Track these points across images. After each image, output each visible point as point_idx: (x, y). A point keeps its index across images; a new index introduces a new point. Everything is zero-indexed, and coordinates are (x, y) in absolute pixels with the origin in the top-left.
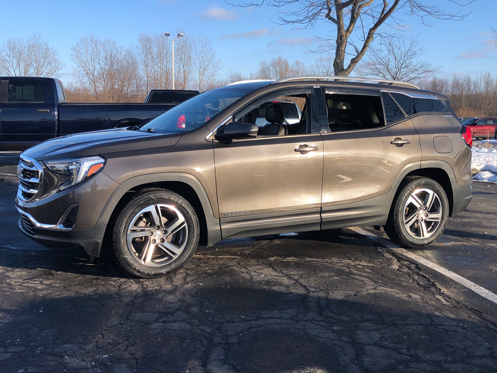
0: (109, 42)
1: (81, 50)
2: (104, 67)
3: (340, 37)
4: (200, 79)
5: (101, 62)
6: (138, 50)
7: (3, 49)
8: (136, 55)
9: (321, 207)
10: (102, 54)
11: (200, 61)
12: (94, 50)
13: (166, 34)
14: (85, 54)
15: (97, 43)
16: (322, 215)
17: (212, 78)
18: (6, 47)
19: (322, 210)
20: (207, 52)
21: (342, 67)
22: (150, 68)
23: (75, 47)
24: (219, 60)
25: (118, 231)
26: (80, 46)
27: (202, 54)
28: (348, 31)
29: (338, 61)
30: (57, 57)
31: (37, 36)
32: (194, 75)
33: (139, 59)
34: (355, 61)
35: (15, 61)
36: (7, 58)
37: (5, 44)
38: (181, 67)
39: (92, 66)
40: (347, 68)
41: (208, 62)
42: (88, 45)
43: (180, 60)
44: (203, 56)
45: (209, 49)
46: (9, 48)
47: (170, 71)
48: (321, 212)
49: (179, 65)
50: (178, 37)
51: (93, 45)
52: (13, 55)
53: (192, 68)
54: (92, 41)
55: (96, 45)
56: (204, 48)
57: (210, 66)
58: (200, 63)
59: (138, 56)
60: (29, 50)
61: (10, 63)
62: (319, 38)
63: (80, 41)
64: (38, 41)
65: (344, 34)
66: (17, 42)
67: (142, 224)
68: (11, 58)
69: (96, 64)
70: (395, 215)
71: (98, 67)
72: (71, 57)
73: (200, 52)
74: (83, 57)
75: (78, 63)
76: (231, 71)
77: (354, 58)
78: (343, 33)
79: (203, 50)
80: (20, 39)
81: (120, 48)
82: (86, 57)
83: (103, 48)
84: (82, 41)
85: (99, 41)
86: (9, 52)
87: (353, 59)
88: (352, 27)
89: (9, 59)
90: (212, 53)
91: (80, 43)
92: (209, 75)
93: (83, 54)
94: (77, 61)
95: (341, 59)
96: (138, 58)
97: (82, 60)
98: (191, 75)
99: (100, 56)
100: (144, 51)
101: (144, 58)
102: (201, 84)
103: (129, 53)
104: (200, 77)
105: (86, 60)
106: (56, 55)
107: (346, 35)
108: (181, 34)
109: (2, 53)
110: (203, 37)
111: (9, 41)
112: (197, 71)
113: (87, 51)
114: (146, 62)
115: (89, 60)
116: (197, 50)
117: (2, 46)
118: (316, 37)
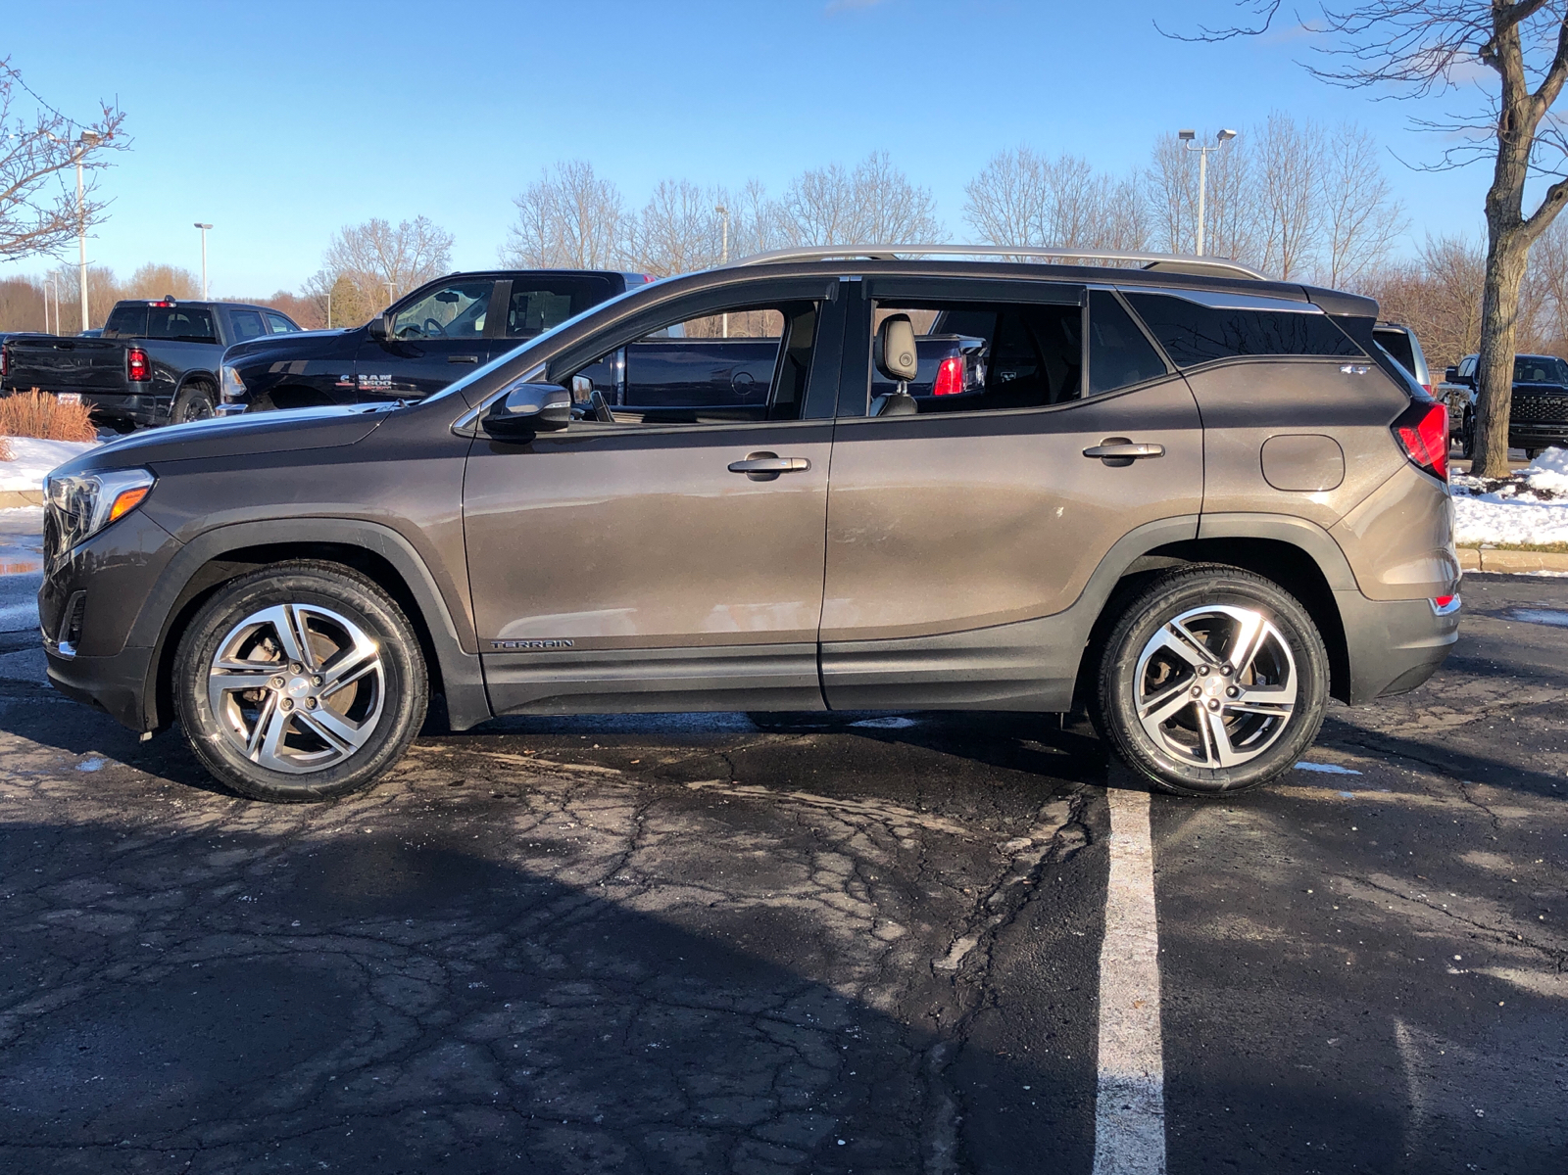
0: (1070, 167)
1: (992, 192)
2: (1053, 237)
3: (1510, 116)
4: (1336, 264)
5: (1047, 225)
6: (1152, 183)
7: (793, 198)
8: (1147, 198)
9: (819, 644)
10: (1051, 201)
11: (1338, 208)
12: (1028, 191)
13: (1182, 135)
14: (1003, 203)
15: (1038, 170)
16: (825, 666)
17: (1372, 261)
18: (801, 192)
19: (823, 651)
20: (1363, 179)
21: (1512, 214)
22: (1183, 237)
23: (977, 184)
24: (1398, 204)
25: (182, 668)
26: (991, 181)
27: (1345, 189)
28: (1541, 96)
29: (1500, 196)
30: (928, 216)
31: (880, 159)
32: (1315, 251)
33: (1154, 210)
34: (1561, 193)
35: (822, 229)
36: (802, 221)
37: (800, 185)
38: (1278, 228)
39: (1020, 236)
40: (1532, 219)
41: (1362, 212)
42: (1012, 175)
43: (1275, 209)
44: (1349, 193)
45: (1367, 172)
46: (809, 195)
47: (1243, 243)
48: (820, 657)
49: (1270, 223)
50: (1220, 139)
51: (1027, 176)
52: (818, 214)
53: (1310, 231)
54: (1022, 165)
55: (1034, 174)
56: (1350, 168)
57: (1370, 222)
58: (1337, 215)
59: (1152, 203)
60: (858, 200)
61: (809, 234)
62: (1425, 124)
63: (991, 166)
64: (881, 171)
65: (1522, 106)
66: (830, 176)
67: (258, 654)
68: (813, 223)
69: (1030, 230)
70: (1102, 682)
71: (1037, 238)
72: (965, 214)
73: (1339, 180)
74: (997, 212)
75: (982, 230)
76: (1428, 236)
77: (1558, 183)
78: (1520, 103)
79: (1349, 175)
80: (837, 169)
81: (1101, 181)
82: (1005, 210)
83: (1054, 185)
84: (996, 168)
85: (1045, 165)
86: (808, 207)
87: (1554, 186)
88: (1555, 83)
89: (807, 225)
90: (1376, 182)
91: (989, 172)
92: (1364, 250)
93: (996, 203)
94: (979, 225)
95: (1511, 189)
96: (1151, 209)
97: (995, 219)
98: (1307, 252)
99: (1045, 207)
100: (1170, 184)
101: (1168, 205)
102: (1338, 277)
103: (1126, 192)
104: (1336, 256)
105: (1004, 219)
106: (927, 208)
107: (1531, 111)
108: (1228, 132)
109: (792, 209)
110: (1349, 136)
111: (809, 177)
112: (1327, 238)
113: (1008, 195)
114: (1175, 220)
115: (1014, 219)
116: (1330, 175)
117: (790, 191)
118: (1412, 120)
